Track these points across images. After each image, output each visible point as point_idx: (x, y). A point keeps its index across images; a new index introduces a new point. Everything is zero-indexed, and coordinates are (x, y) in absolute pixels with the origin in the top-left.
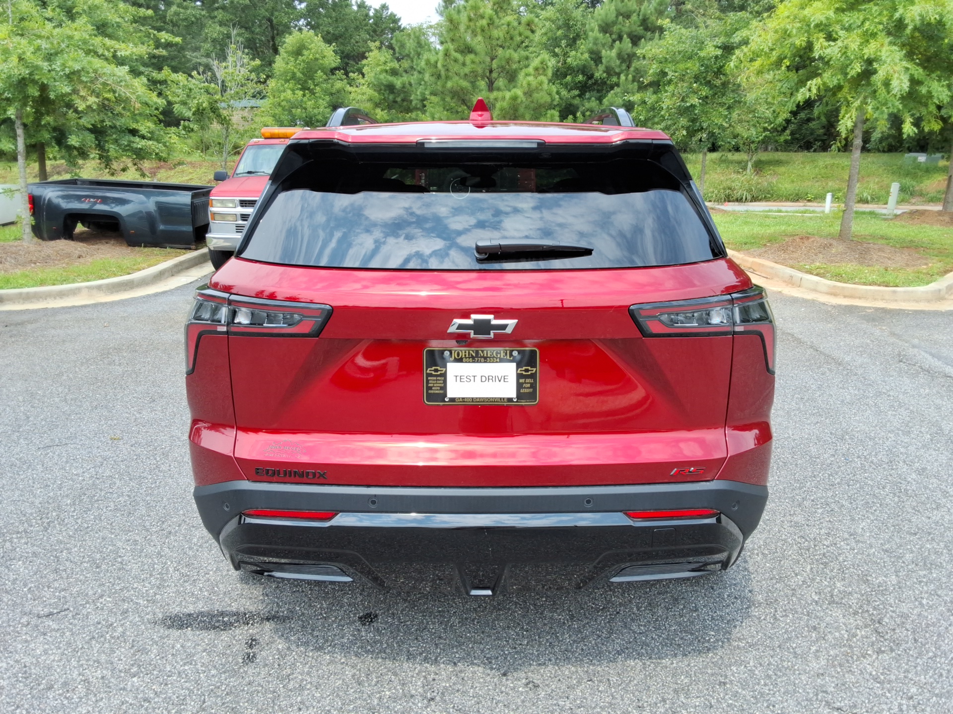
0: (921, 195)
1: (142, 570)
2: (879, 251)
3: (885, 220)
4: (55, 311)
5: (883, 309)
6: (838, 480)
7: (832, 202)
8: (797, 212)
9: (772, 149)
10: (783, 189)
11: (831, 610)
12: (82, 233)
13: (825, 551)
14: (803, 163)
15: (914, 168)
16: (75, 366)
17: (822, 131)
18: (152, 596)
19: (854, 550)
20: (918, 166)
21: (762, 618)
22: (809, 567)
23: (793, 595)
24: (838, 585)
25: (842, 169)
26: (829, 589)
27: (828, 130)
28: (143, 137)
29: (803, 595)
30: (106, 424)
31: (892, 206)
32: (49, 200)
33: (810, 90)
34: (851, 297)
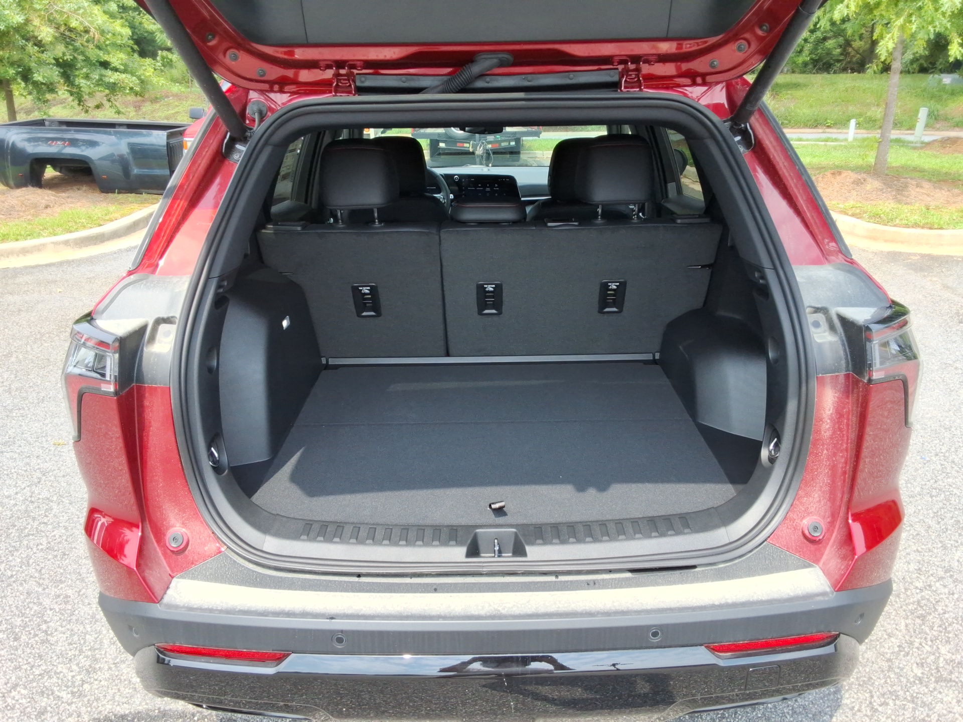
0: (946, 119)
1: (70, 644)
2: (917, 187)
3: (915, 148)
4: (16, 272)
5: (929, 255)
6: (918, 489)
7: (856, 128)
8: (818, 140)
9: (788, 71)
10: (801, 114)
11: (940, 693)
12: (53, 179)
13: (919, 596)
14: (822, 86)
15: (939, 91)
16: (27, 344)
17: (839, 50)
18: (79, 686)
19: (953, 594)
20: (943, 89)
21: (856, 709)
22: (903, 624)
23: (890, 669)
24: (943, 650)
25: (864, 93)
26: (932, 657)
27: (844, 50)
28: (116, 70)
29: (902, 669)
30: (51, 423)
31: (920, 133)
32: (13, 144)
33: (847, 7)
34: (893, 241)
